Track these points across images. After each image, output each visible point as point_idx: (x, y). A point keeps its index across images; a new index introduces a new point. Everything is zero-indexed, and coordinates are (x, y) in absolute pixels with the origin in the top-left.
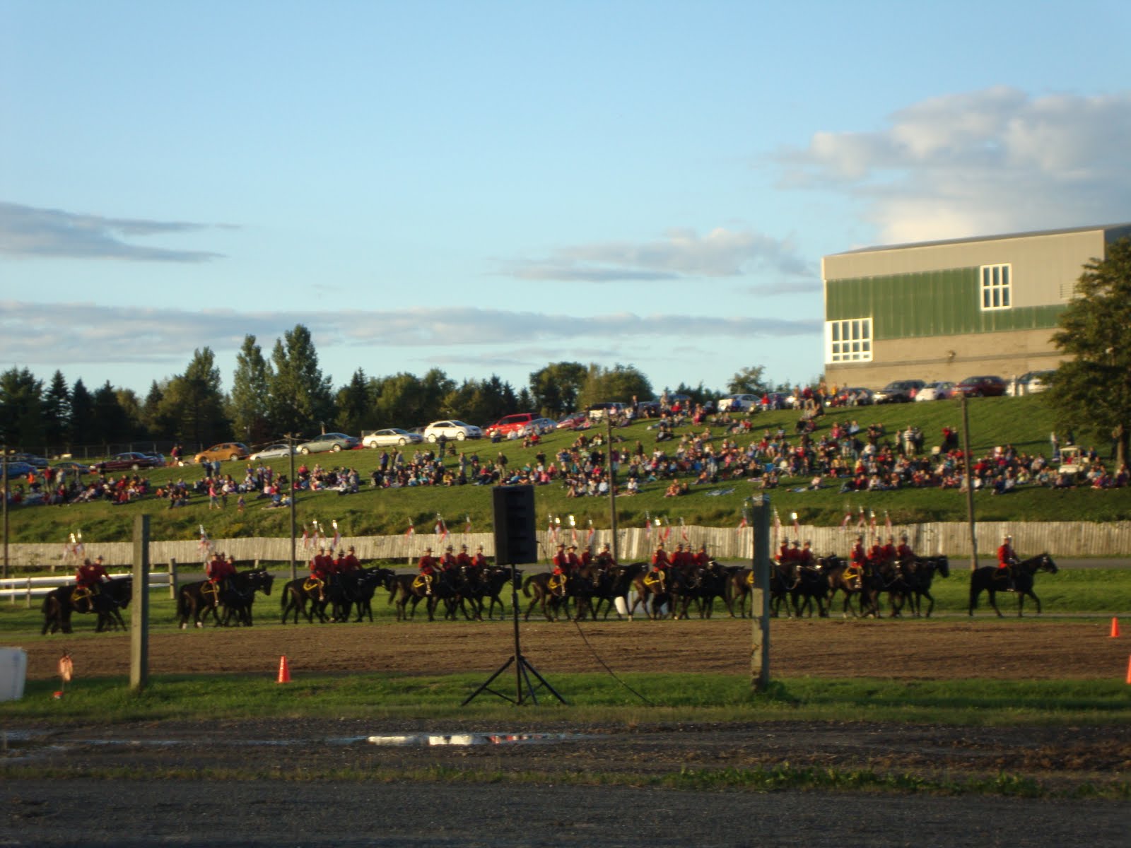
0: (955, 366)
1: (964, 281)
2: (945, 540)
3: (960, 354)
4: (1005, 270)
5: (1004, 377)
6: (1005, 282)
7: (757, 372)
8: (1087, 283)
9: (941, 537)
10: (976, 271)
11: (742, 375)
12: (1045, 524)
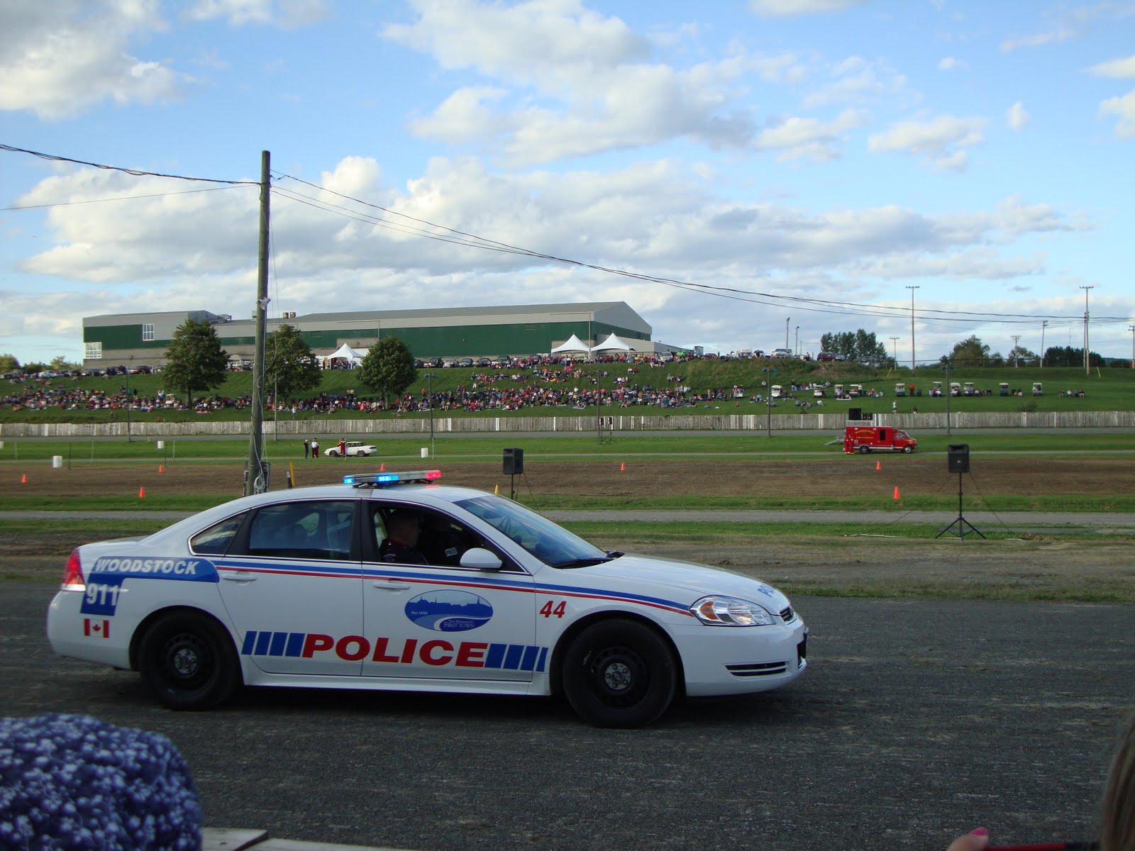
0: (133, 361)
1: (137, 329)
2: (121, 430)
3: (134, 357)
4: (152, 326)
5: (150, 366)
6: (152, 330)
7: (62, 358)
8: (179, 334)
9: (119, 428)
10: (141, 326)
11: (56, 359)
12: (158, 423)
